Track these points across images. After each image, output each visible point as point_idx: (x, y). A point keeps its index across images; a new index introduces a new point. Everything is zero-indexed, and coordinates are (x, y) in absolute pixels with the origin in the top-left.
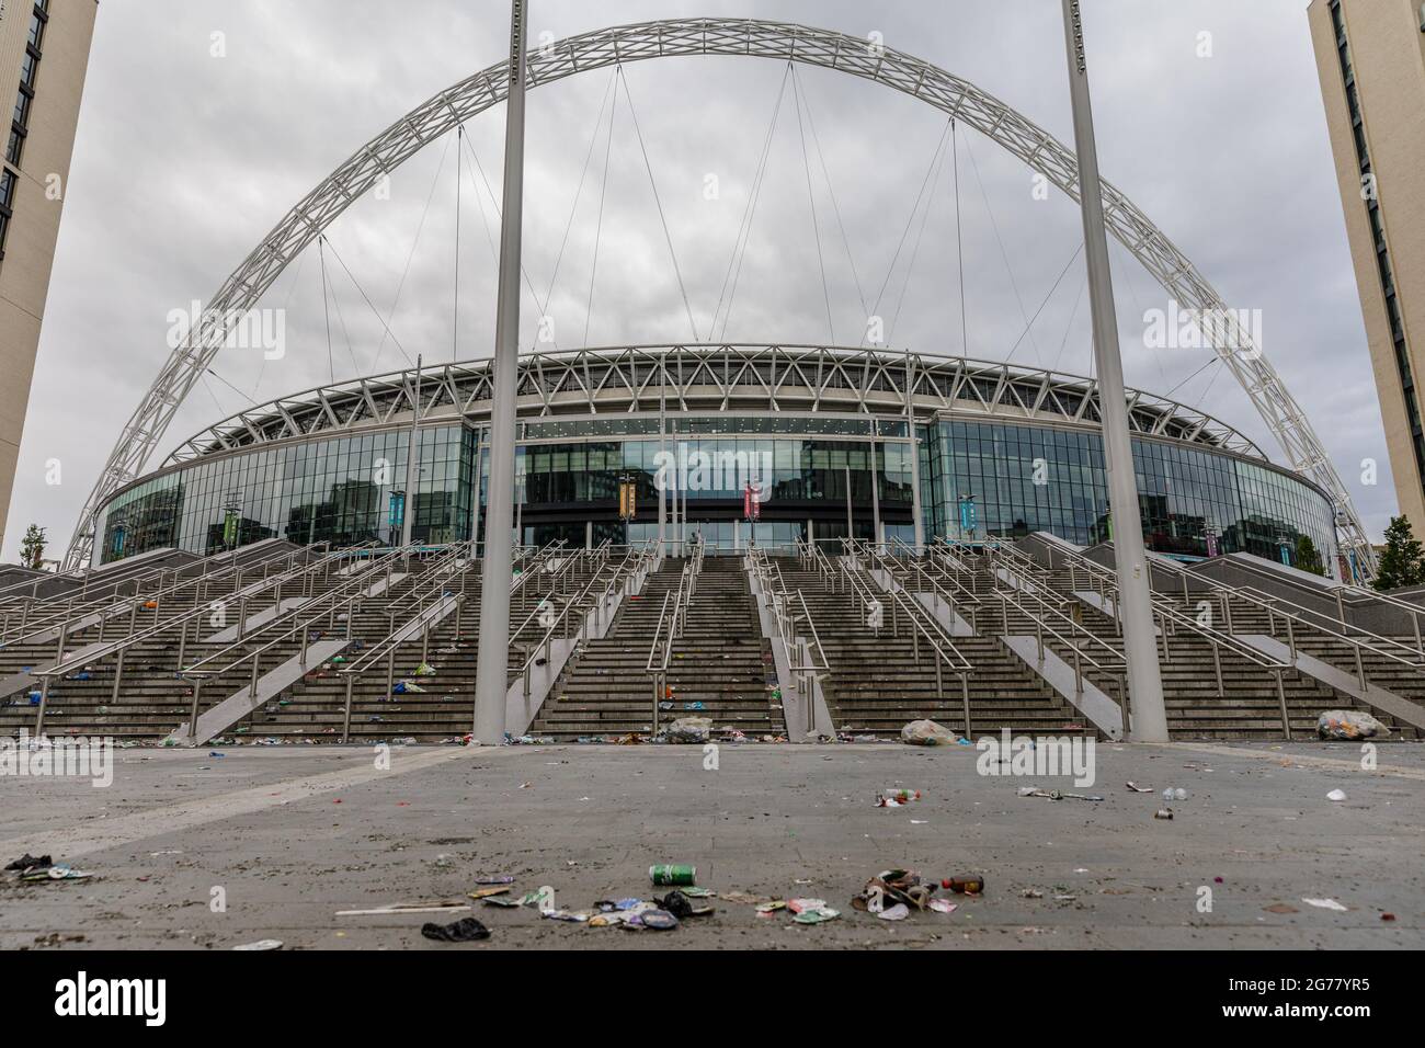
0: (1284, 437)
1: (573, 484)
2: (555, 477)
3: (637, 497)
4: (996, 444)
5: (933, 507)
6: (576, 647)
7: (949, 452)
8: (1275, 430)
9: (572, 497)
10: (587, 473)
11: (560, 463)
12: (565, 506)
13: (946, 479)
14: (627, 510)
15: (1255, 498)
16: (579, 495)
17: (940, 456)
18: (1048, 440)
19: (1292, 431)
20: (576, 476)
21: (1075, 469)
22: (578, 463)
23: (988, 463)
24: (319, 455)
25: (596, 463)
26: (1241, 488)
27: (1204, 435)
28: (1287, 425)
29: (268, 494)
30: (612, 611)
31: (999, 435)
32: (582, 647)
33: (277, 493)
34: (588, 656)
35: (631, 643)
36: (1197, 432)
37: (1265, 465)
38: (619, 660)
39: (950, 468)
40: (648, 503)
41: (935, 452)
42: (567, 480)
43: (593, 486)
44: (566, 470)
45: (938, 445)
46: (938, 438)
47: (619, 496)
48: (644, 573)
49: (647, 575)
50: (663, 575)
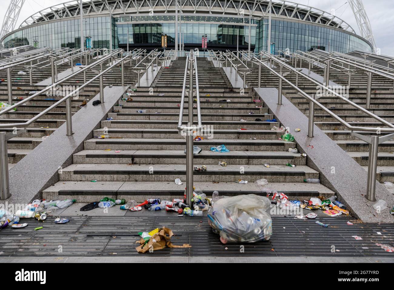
0: (362, 29)
1: (147, 38)
2: (142, 35)
3: (167, 42)
4: (280, 27)
5: (259, 48)
6: (126, 92)
7: (266, 29)
8: (360, 27)
9: (147, 42)
10: (151, 34)
11: (142, 30)
12: (145, 45)
13: (264, 38)
14: (164, 45)
15: (354, 47)
16: (149, 41)
17: (263, 31)
18: (296, 27)
19: (365, 27)
20: (148, 35)
21: (303, 36)
22: (148, 30)
23: (277, 33)
24: (65, 26)
25: (154, 30)
26: (350, 44)
27: (340, 27)
28: (364, 25)
29: (50, 39)
30: (155, 73)
31: (281, 25)
32: (130, 92)
33: (54, 38)
34: (134, 99)
35: (164, 90)
36: (338, 26)
37: (355, 35)
38: (155, 102)
39: (265, 35)
40: (171, 44)
41: (261, 30)
42: (145, 35)
43: (153, 40)
44: (144, 32)
45: (262, 27)
46: (263, 25)
47: (161, 40)
48: (170, 61)
49: (172, 61)
50: (178, 61)
